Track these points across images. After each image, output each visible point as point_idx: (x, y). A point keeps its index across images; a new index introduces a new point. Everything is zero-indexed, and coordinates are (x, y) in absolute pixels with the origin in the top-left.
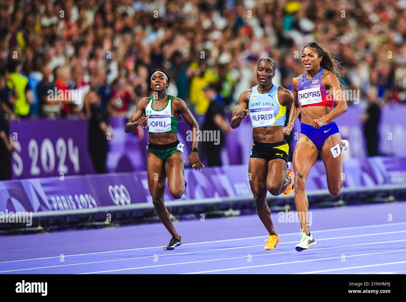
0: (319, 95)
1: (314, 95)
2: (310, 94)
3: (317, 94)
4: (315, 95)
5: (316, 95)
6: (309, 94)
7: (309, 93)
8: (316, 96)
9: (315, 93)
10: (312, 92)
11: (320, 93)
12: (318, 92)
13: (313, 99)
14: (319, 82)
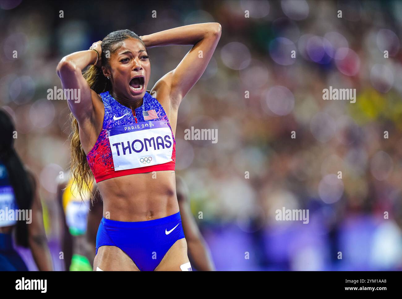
0: (168, 144)
1: (158, 144)
2: (150, 141)
3: (165, 143)
4: (160, 144)
5: (162, 144)
6: (147, 142)
7: (145, 140)
8: (164, 148)
9: (160, 141)
10: (153, 138)
11: (171, 140)
12: (167, 139)
13: (158, 155)
14: (161, 115)
